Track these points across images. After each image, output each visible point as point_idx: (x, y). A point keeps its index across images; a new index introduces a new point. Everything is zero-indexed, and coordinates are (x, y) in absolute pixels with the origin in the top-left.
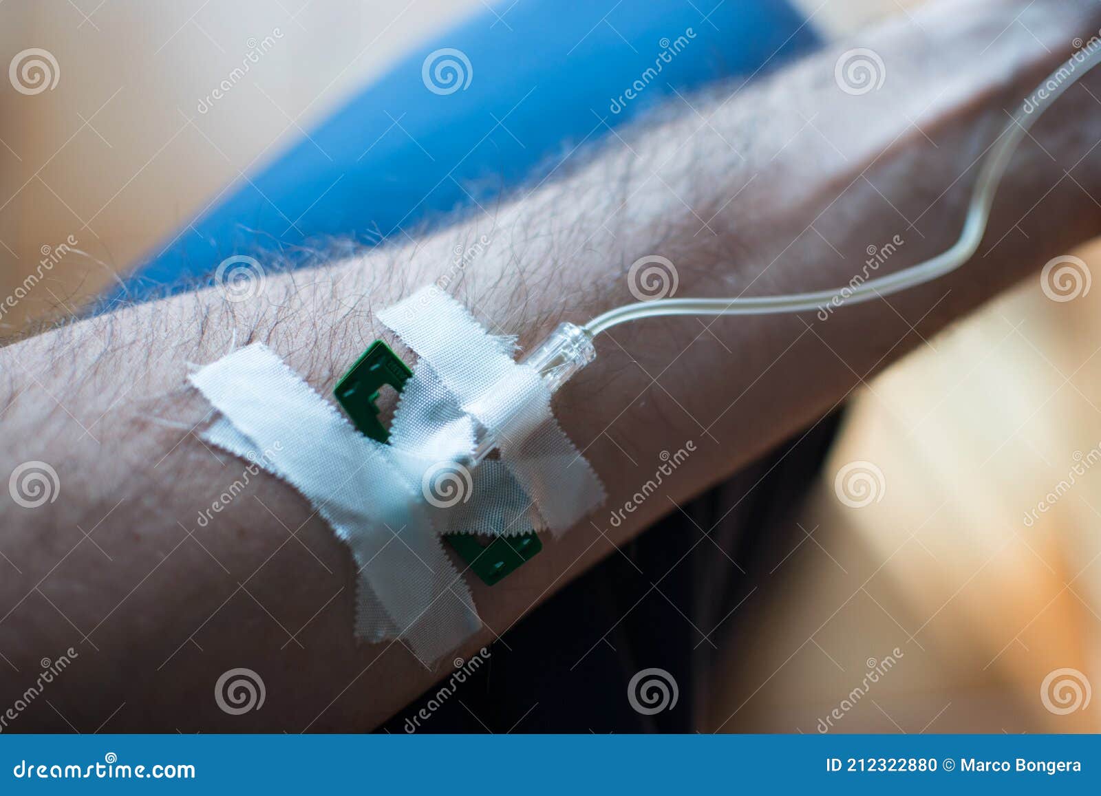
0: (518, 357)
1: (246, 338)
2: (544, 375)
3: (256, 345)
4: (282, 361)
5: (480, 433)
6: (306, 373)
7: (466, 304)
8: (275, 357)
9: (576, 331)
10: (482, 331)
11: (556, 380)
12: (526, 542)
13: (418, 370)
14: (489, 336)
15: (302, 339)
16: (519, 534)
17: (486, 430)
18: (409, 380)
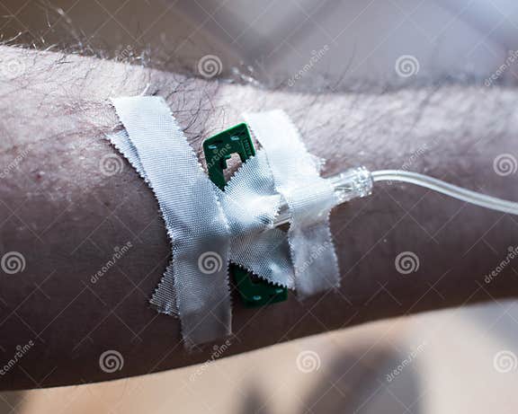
0: (323, 174)
1: (153, 92)
2: (336, 190)
3: (158, 98)
4: (171, 113)
5: (284, 209)
6: (185, 127)
7: (300, 130)
8: (169, 109)
9: (366, 173)
10: (305, 150)
11: (341, 198)
12: (280, 291)
13: (259, 153)
14: (309, 154)
15: (189, 107)
16: (277, 284)
17: (288, 208)
18: (252, 157)
